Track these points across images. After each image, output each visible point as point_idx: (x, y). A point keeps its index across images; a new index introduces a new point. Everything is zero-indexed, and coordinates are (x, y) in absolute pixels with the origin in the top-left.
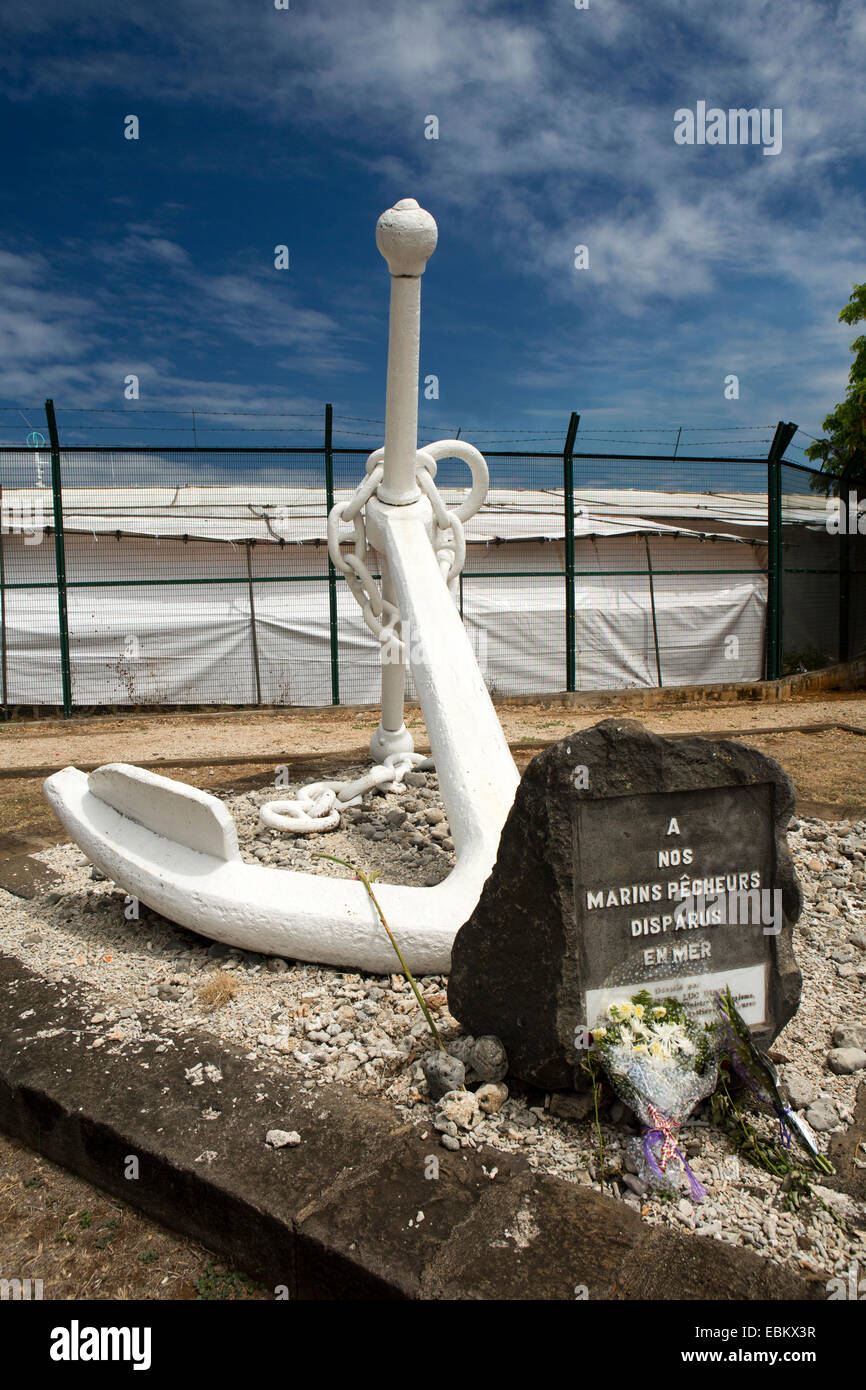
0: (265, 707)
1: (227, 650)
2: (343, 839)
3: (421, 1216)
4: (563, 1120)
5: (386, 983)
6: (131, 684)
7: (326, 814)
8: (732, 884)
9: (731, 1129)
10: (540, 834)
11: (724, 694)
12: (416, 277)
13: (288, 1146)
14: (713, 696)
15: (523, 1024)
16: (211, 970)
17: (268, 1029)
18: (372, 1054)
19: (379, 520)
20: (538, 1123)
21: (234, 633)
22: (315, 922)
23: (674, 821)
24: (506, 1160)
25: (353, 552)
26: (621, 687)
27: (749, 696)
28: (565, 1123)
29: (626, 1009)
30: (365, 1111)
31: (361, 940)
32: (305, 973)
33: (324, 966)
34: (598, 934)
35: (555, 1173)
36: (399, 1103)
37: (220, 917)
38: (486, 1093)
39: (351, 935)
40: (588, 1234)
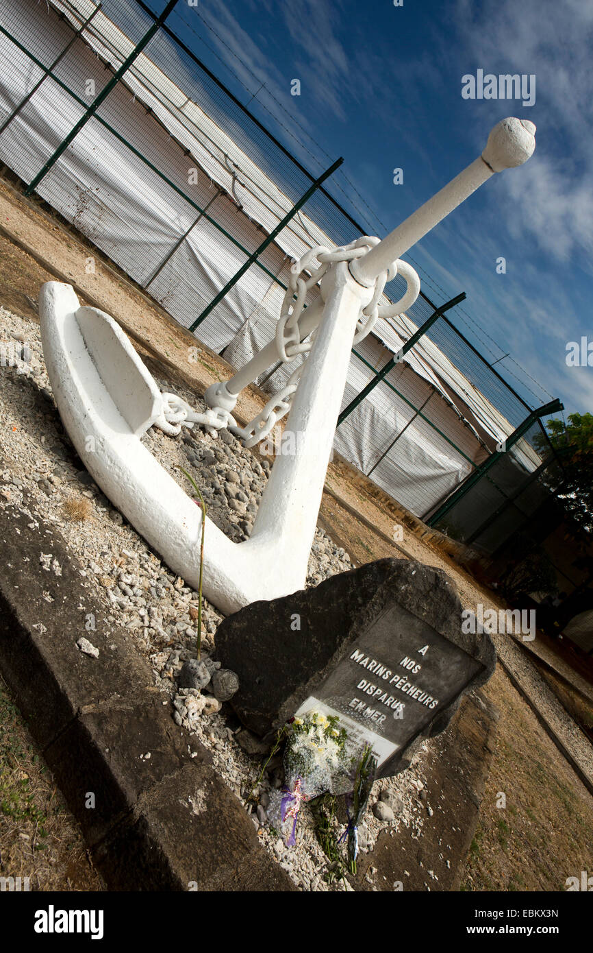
0: (147, 294)
1: (153, 240)
2: (175, 448)
3: (148, 756)
4: (239, 747)
5: (173, 579)
6: (82, 211)
7: (174, 424)
8: (422, 698)
9: (317, 813)
10: (360, 600)
11: (397, 511)
12: (493, 171)
13: (89, 656)
14: (391, 507)
15: (259, 682)
16: (74, 488)
17: (97, 559)
18: (152, 625)
19: (339, 280)
20: (226, 739)
21: (166, 235)
22: (161, 515)
23: (427, 647)
24: (203, 750)
25: (306, 281)
26: (349, 460)
27: (409, 523)
28: (240, 750)
29: (322, 720)
30: (137, 661)
31: (179, 545)
32: (130, 536)
33: (143, 540)
34: (342, 673)
35: (224, 777)
36: (156, 669)
37: (107, 464)
38: (212, 703)
39: (176, 538)
40: (230, 828)
